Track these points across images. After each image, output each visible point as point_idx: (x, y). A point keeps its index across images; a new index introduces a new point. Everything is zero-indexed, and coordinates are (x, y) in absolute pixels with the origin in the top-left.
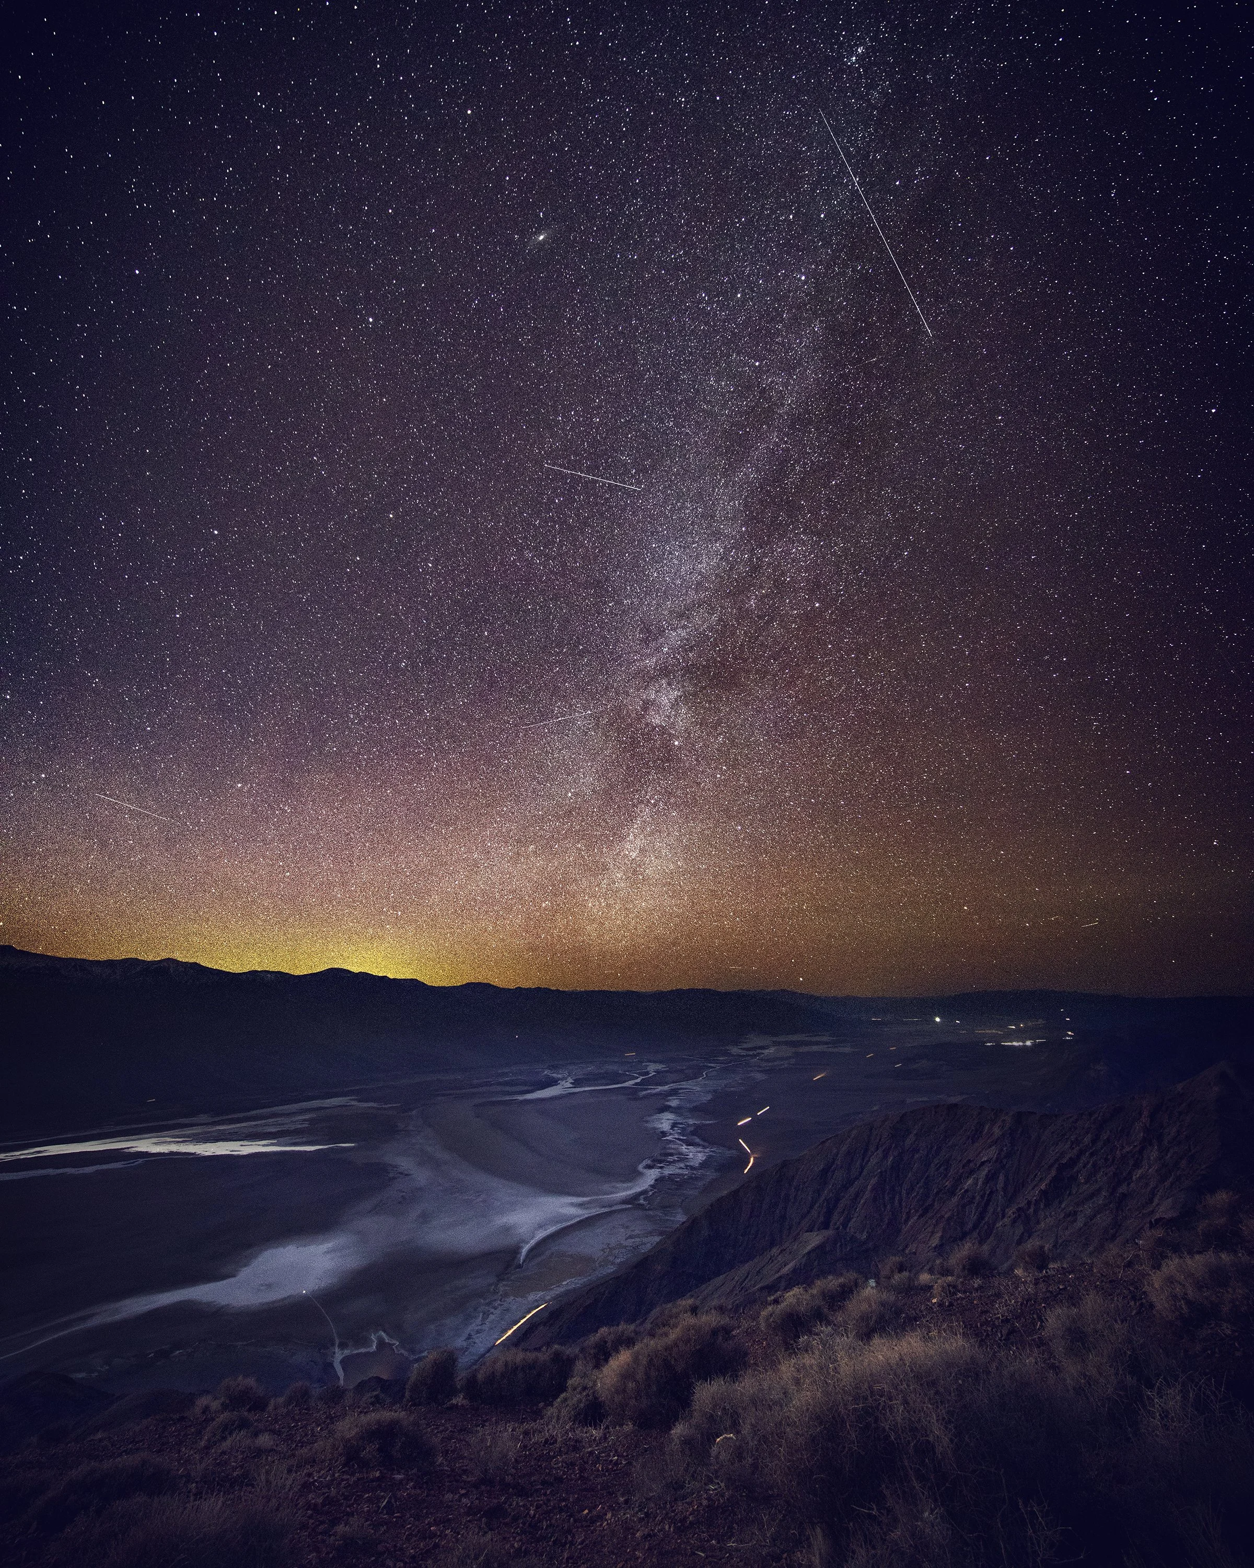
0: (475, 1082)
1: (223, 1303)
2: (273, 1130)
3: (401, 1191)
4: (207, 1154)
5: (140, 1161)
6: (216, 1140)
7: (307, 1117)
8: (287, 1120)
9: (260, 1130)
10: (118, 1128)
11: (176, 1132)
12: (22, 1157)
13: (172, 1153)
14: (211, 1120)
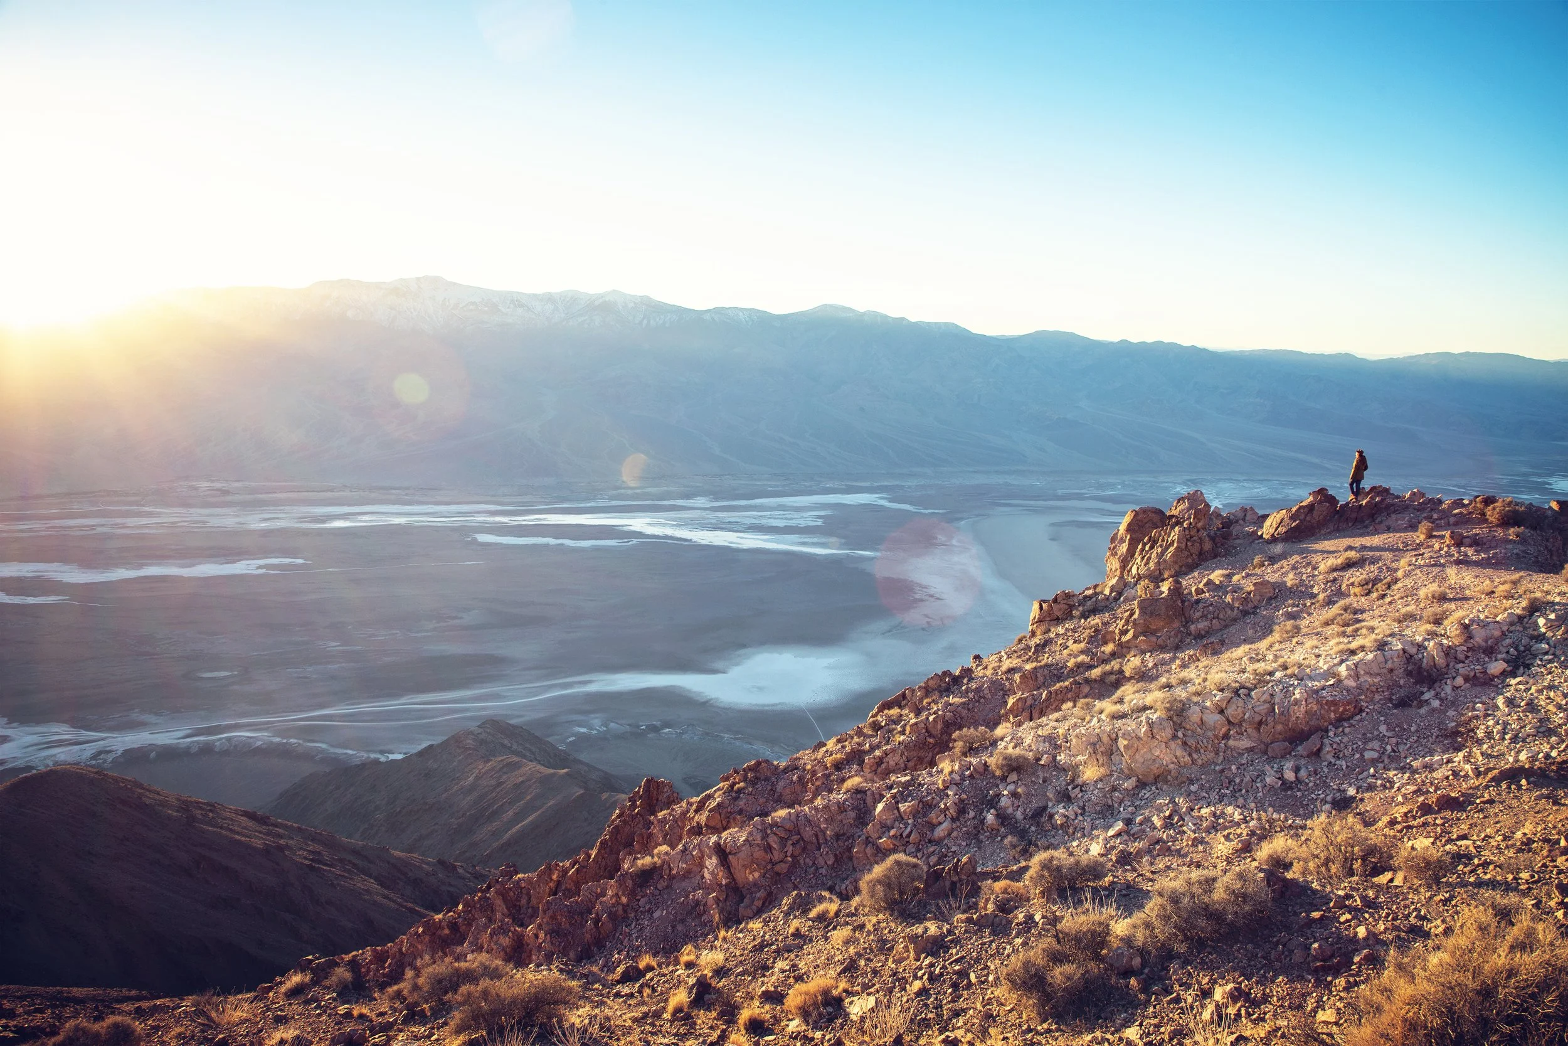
0: (1060, 492)
1: (713, 696)
2: (781, 523)
3: (926, 616)
4: (704, 542)
5: (635, 541)
6: (715, 527)
7: (822, 513)
8: (795, 515)
9: (763, 522)
10: (614, 503)
11: (673, 514)
12: (524, 523)
13: (666, 537)
14: (708, 505)
